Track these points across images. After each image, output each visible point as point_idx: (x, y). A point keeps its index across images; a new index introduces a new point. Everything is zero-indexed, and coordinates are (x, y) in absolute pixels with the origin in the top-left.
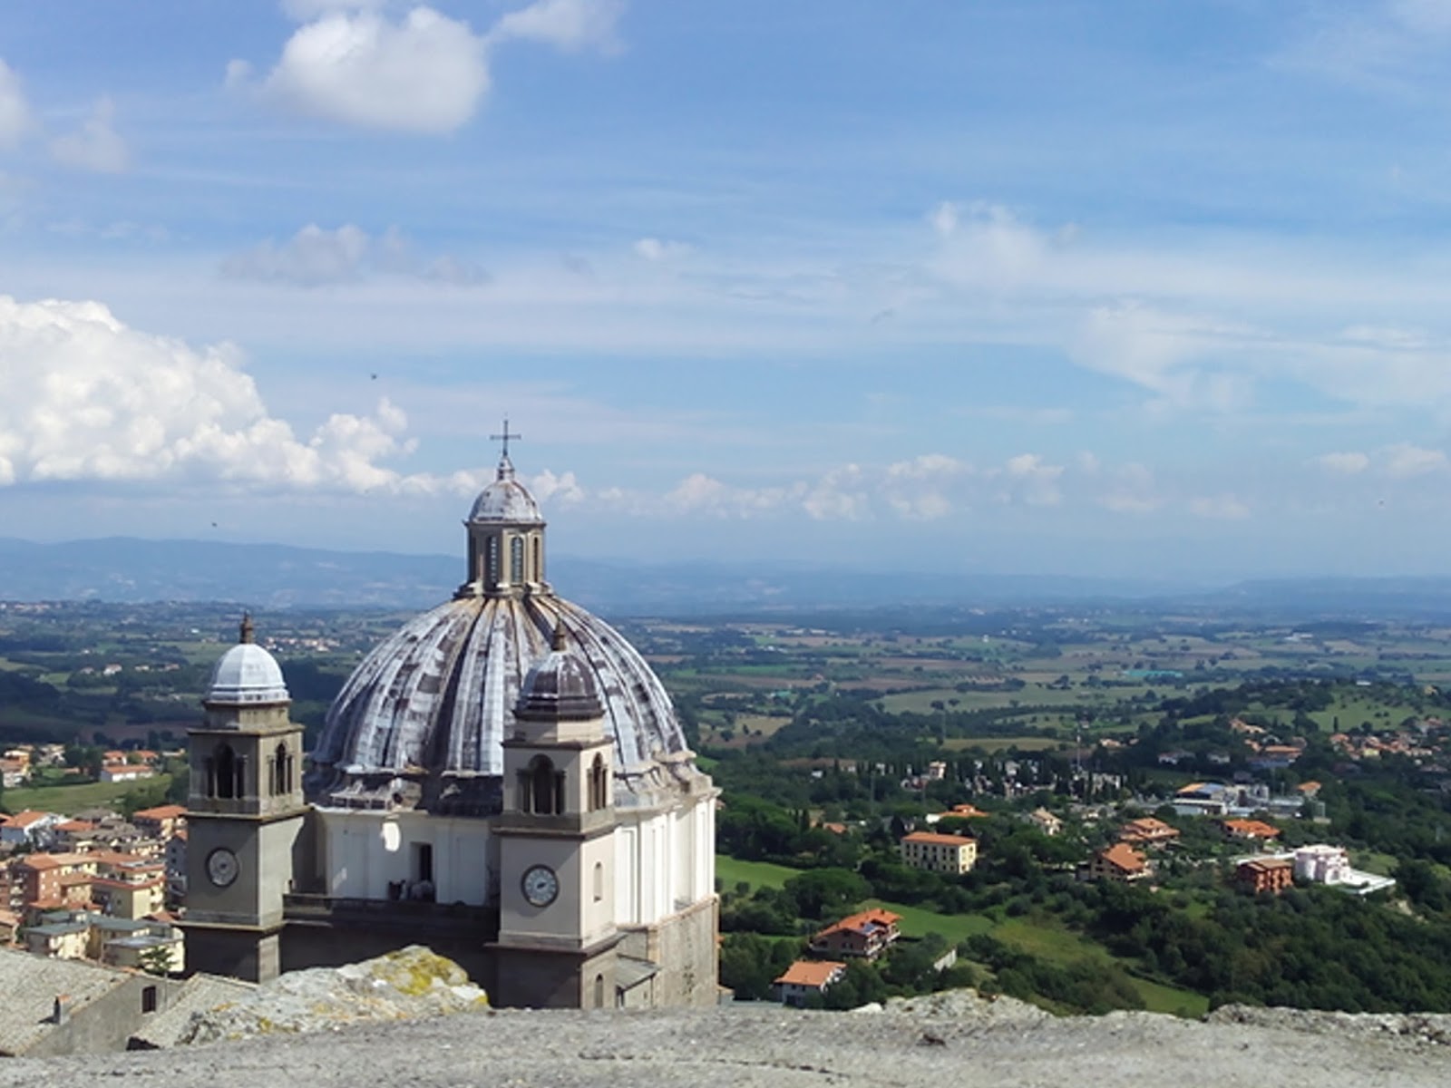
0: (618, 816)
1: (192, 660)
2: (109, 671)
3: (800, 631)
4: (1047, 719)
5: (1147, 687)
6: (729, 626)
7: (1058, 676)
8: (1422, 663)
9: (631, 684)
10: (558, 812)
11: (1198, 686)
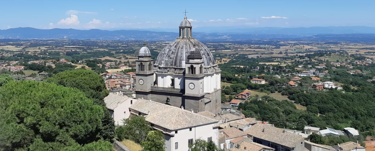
0: (204, 75)
1: (134, 49)
2: (121, 51)
3: (233, 44)
4: (278, 59)
5: (296, 54)
6: (221, 43)
7: (280, 52)
8: (348, 49)
9: (206, 53)
10: (195, 74)
11: (306, 53)
